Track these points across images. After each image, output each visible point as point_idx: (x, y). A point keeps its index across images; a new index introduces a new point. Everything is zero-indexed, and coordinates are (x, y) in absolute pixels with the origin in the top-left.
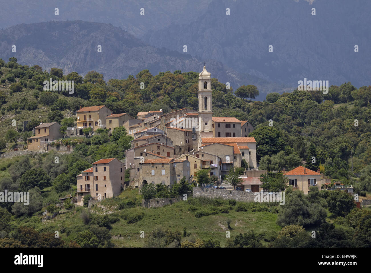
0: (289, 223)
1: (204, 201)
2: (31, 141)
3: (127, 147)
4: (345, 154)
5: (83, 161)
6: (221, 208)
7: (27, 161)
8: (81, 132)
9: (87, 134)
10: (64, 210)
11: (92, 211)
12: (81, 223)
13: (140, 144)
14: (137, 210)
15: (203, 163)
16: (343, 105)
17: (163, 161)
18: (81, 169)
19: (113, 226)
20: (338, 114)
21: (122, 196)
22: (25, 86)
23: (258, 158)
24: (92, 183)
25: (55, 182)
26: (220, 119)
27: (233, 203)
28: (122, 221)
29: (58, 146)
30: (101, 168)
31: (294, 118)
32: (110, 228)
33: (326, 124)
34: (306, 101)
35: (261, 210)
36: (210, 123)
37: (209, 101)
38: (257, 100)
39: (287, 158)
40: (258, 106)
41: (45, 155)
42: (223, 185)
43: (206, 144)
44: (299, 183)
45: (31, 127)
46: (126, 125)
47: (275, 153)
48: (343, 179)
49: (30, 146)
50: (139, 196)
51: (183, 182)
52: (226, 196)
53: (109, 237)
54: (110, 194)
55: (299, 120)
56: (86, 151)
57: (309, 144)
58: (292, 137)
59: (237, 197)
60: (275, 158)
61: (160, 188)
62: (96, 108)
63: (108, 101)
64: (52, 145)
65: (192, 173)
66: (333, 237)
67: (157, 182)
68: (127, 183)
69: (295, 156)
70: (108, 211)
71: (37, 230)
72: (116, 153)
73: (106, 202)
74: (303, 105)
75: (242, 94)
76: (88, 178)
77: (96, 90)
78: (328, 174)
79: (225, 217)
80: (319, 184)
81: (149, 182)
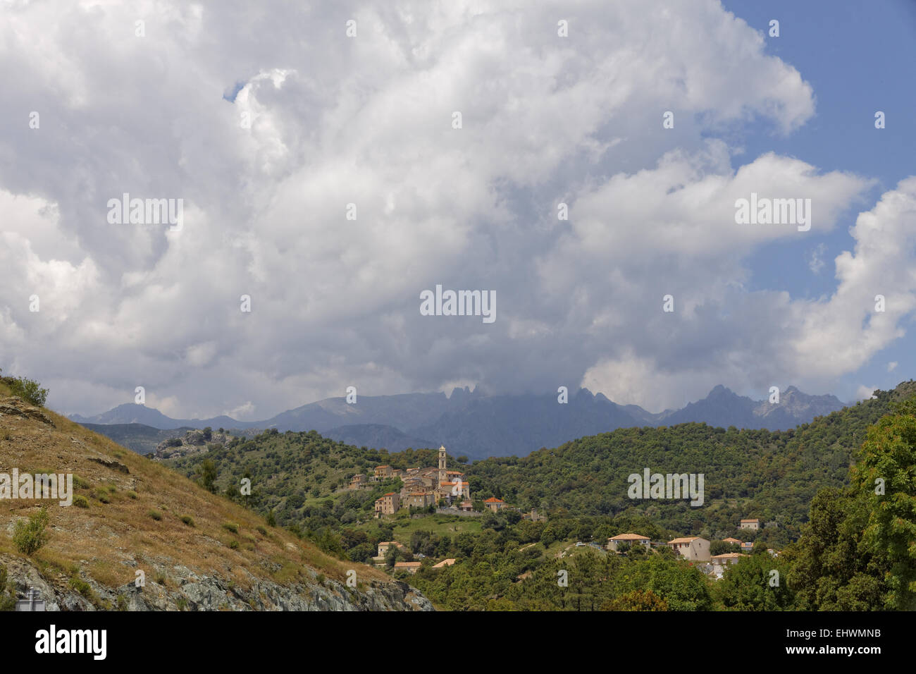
0: (487, 528)
1: (442, 516)
2: (351, 484)
3: (401, 487)
4: (515, 492)
5: (378, 494)
6: (451, 519)
7: (348, 494)
8: (377, 479)
9: (380, 480)
10: (368, 520)
11: (383, 521)
12: (377, 527)
13: (409, 485)
14: (407, 520)
15: (442, 495)
16: (512, 467)
17: (421, 494)
18: (377, 498)
19: (394, 528)
20: (510, 471)
21: (399, 513)
22: (348, 455)
23: (470, 494)
24: (383, 506)
25: (364, 505)
26: (450, 473)
27: (458, 517)
28: (399, 526)
29: (365, 486)
30: (388, 498)
31: (487, 473)
32: (392, 529)
33: (503, 477)
34: (493, 465)
35: (472, 521)
36: (445, 475)
37: (445, 463)
38: (468, 464)
39: (486, 493)
40: (469, 467)
41: (358, 491)
42: (451, 507)
43: (443, 486)
44: (492, 507)
45: (351, 477)
46: (401, 476)
47: (479, 490)
48: (515, 505)
49: (350, 486)
50: (408, 512)
51: (431, 505)
52: (454, 513)
53: (392, 535)
54: (392, 511)
55: (489, 474)
56: (380, 489)
57: (496, 487)
58: (486, 483)
59: (459, 513)
60: (479, 493)
61: (419, 509)
62: (385, 467)
63: (391, 463)
64: (362, 486)
65: (436, 501)
66: (512, 534)
67: (417, 505)
68: (401, 506)
69: (489, 492)
70: (392, 521)
71: (353, 531)
72: (395, 490)
73: (391, 516)
74: (492, 466)
75: (460, 460)
76: (381, 503)
77: (385, 458)
78: (507, 502)
79: (454, 524)
80: (502, 507)
81: (413, 505)
